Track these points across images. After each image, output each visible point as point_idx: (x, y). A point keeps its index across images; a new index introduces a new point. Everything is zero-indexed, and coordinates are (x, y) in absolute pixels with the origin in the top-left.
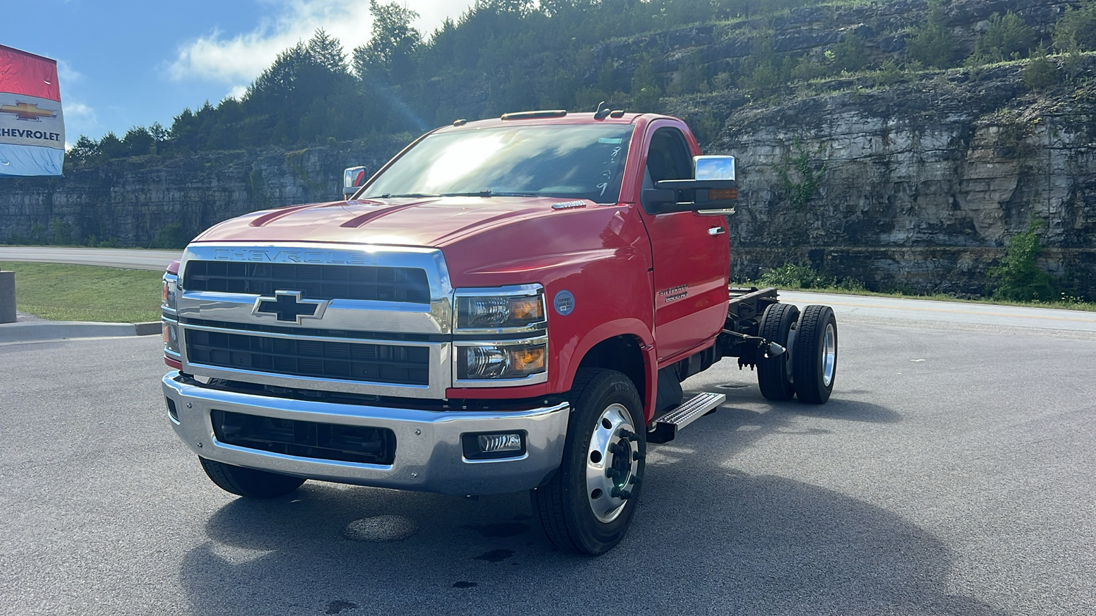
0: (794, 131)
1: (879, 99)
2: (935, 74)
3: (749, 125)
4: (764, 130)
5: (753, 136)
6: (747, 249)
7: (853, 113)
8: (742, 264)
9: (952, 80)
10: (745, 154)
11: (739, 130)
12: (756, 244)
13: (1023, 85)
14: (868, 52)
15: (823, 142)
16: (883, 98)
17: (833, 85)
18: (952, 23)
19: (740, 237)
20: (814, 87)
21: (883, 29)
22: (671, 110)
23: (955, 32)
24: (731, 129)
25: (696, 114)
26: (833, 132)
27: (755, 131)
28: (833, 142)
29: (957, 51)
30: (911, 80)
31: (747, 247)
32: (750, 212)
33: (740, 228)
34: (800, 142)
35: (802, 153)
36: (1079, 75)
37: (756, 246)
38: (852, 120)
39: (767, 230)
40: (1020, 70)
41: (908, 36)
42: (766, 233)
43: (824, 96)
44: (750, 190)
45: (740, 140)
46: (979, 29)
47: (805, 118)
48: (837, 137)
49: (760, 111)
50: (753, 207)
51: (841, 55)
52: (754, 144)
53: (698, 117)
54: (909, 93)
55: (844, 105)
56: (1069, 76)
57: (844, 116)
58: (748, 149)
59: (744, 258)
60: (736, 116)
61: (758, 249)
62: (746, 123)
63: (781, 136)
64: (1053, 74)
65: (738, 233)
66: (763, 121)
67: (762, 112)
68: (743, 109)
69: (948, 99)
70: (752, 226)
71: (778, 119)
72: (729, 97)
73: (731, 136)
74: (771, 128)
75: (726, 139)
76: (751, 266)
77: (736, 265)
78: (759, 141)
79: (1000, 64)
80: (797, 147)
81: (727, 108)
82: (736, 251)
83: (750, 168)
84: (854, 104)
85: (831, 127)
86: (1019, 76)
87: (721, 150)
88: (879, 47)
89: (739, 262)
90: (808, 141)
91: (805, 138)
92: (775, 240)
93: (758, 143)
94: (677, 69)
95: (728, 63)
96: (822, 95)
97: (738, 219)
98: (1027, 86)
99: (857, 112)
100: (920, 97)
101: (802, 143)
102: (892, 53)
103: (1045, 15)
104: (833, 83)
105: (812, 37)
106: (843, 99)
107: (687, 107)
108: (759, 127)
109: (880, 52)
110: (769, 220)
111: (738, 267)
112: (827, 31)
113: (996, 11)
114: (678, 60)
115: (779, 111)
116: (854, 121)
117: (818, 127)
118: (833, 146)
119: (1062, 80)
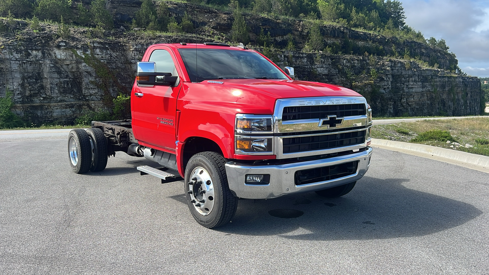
36: (15, 28)
119: (7, 29)
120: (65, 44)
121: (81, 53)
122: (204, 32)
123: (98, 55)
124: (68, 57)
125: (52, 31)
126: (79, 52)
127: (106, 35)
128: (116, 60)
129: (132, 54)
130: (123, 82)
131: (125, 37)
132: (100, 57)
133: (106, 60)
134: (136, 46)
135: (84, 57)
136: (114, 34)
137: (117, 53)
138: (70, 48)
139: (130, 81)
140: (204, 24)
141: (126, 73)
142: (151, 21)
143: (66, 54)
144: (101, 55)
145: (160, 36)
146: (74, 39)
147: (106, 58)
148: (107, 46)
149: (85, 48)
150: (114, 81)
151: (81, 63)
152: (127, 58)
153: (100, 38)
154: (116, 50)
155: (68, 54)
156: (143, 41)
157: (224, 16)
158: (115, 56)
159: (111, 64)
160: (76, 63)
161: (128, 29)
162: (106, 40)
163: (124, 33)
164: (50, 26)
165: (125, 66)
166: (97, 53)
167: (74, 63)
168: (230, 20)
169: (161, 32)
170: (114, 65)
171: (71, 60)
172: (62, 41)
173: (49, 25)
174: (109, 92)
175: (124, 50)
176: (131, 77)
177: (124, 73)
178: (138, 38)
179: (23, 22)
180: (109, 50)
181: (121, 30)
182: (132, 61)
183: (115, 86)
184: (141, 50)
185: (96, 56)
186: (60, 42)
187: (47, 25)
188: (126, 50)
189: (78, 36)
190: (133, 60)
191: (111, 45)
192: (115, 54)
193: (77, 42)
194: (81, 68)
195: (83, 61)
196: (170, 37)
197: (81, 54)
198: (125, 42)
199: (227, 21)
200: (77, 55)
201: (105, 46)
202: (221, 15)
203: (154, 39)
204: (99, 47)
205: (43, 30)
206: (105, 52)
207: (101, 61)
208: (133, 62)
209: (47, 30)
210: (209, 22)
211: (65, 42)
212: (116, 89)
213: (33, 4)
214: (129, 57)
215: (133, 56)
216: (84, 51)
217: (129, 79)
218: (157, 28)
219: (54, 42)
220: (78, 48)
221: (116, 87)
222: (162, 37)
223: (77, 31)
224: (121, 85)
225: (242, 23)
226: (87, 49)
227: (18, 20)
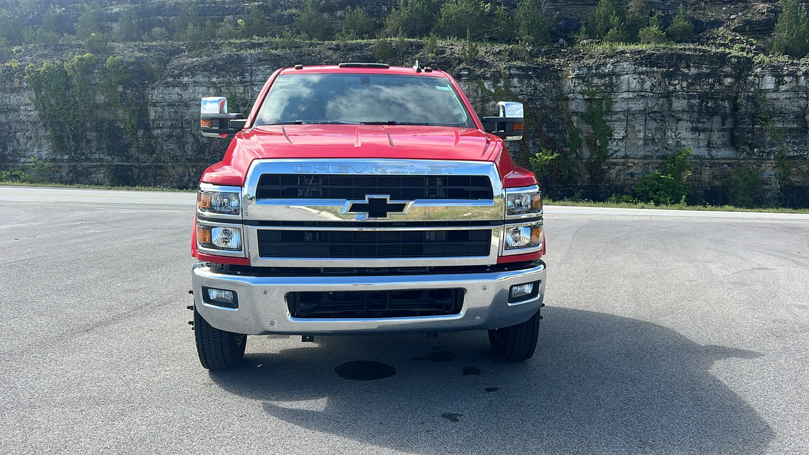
0: (223, 76)
1: (282, 58)
2: (317, 44)
3: (188, 70)
4: (200, 74)
5: (192, 78)
6: (193, 164)
7: (266, 66)
8: (189, 175)
9: (330, 49)
10: (187, 91)
11: (180, 73)
12: (200, 160)
13: (374, 56)
14: (267, 23)
15: (246, 86)
16: (286, 58)
17: (248, 45)
18: (322, 10)
19: (187, 155)
20: (234, 45)
21: (277, 8)
22: (119, 53)
23: (324, 16)
24: (172, 72)
25: (142, 58)
26: (253, 79)
27: (194, 75)
28: (254, 87)
29: (327, 29)
30: (303, 46)
31: (193, 162)
32: (194, 136)
33: (186, 148)
34: (229, 85)
35: (231, 93)
36: (405, 53)
37: (200, 161)
38: (266, 72)
39: (207, 149)
40: (370, 46)
41: (294, 14)
42: (207, 152)
43: (244, 53)
44: (192, 119)
45: (182, 80)
46: (339, 16)
47: (232, 67)
48: (256, 83)
49: (195, 59)
50: (196, 132)
51: (249, 23)
52: (193, 85)
53: (143, 61)
54: (304, 55)
55: (260, 60)
56: (400, 54)
57: (260, 69)
58: (189, 88)
59: (191, 170)
60: (175, 62)
61: (201, 164)
62: (185, 68)
63: (214, 80)
64: (391, 51)
65: (185, 151)
66: (199, 68)
67: (197, 60)
68: (180, 57)
69: (329, 62)
70: (196, 146)
71: (211, 67)
72: (167, 47)
73: (174, 78)
74: (206, 73)
75: (170, 80)
76: (196, 176)
77: (185, 176)
78: (197, 82)
79: (358, 41)
80: (227, 89)
81: (167, 55)
82: (184, 166)
83: (191, 102)
84: (267, 60)
85: (251, 76)
86: (371, 50)
87: (166, 87)
88: (274, 21)
89: (187, 174)
90: (235, 85)
91: (233, 83)
92: (215, 157)
93: (196, 84)
94: (116, 20)
95: (160, 20)
96: (242, 52)
97: (184, 141)
98: (376, 57)
99: (269, 66)
100: (311, 59)
101: (231, 86)
102: (284, 26)
103: (379, 11)
104: (248, 44)
105: (225, 7)
106: (258, 56)
107: (133, 52)
108: (196, 72)
109: (275, 24)
110: (209, 142)
111: (187, 178)
112: (236, 5)
113: (349, 5)
114: (115, 13)
115: (211, 61)
116: (268, 73)
117: (242, 74)
118: (254, 89)
119: (395, 55)
120: (467, 73)
121: (491, 86)
122: (714, 38)
123: (515, 87)
124: (471, 93)
125: (454, 53)
126: (487, 84)
127: (532, 55)
128: (544, 95)
129: (571, 83)
130: (550, 131)
131: (564, 56)
132: (519, 90)
133: (527, 95)
134: (579, 70)
135: (494, 92)
136: (546, 53)
137: (547, 84)
138: (474, 79)
139: (563, 128)
140: (717, 24)
141: (558, 116)
142: (612, 27)
143: (469, 87)
144: (519, 87)
145: (623, 52)
146: (482, 64)
147: (527, 92)
148: (530, 73)
149: (496, 77)
150: (537, 130)
151: (488, 101)
152: (562, 91)
153: (523, 60)
154: (546, 79)
155: (471, 88)
156: (591, 62)
157: (761, 5)
158: (542, 88)
159: (535, 101)
160: (481, 101)
161: (571, 42)
162: (531, 63)
163: (563, 50)
164: (453, 47)
165: (556, 104)
166: (514, 85)
167: (478, 101)
168: (774, 13)
169: (626, 45)
170: (539, 103)
171: (475, 98)
172: (464, 68)
173: (452, 45)
174: (526, 147)
175: (559, 78)
176: (565, 122)
177: (555, 116)
178: (584, 57)
179: (418, 42)
180: (533, 79)
181: (559, 46)
182: (569, 96)
183: (537, 137)
184: (585, 77)
185: (512, 89)
186: (462, 69)
187: (450, 45)
188: (562, 79)
189: (489, 59)
190: (572, 94)
191: (537, 71)
192: (543, 85)
193: (486, 69)
194: (488, 108)
195: (492, 97)
196: (640, 52)
197: (489, 87)
198: (561, 64)
199: (766, 16)
200: (483, 89)
201: (528, 73)
202: (756, 5)
203: (612, 57)
204: (518, 75)
205: (443, 52)
206: (526, 82)
207: (520, 97)
208: (571, 97)
209: (448, 51)
210: (729, 19)
211: (468, 70)
212: (539, 142)
213: (436, 14)
214: (566, 89)
215: (572, 88)
216: (494, 83)
217: (562, 126)
218: (622, 38)
219: (453, 70)
220: (485, 78)
221: (539, 138)
222: (627, 53)
223: (489, 52)
224: (547, 136)
225: (797, 17)
226: (499, 80)
227: (411, 40)
